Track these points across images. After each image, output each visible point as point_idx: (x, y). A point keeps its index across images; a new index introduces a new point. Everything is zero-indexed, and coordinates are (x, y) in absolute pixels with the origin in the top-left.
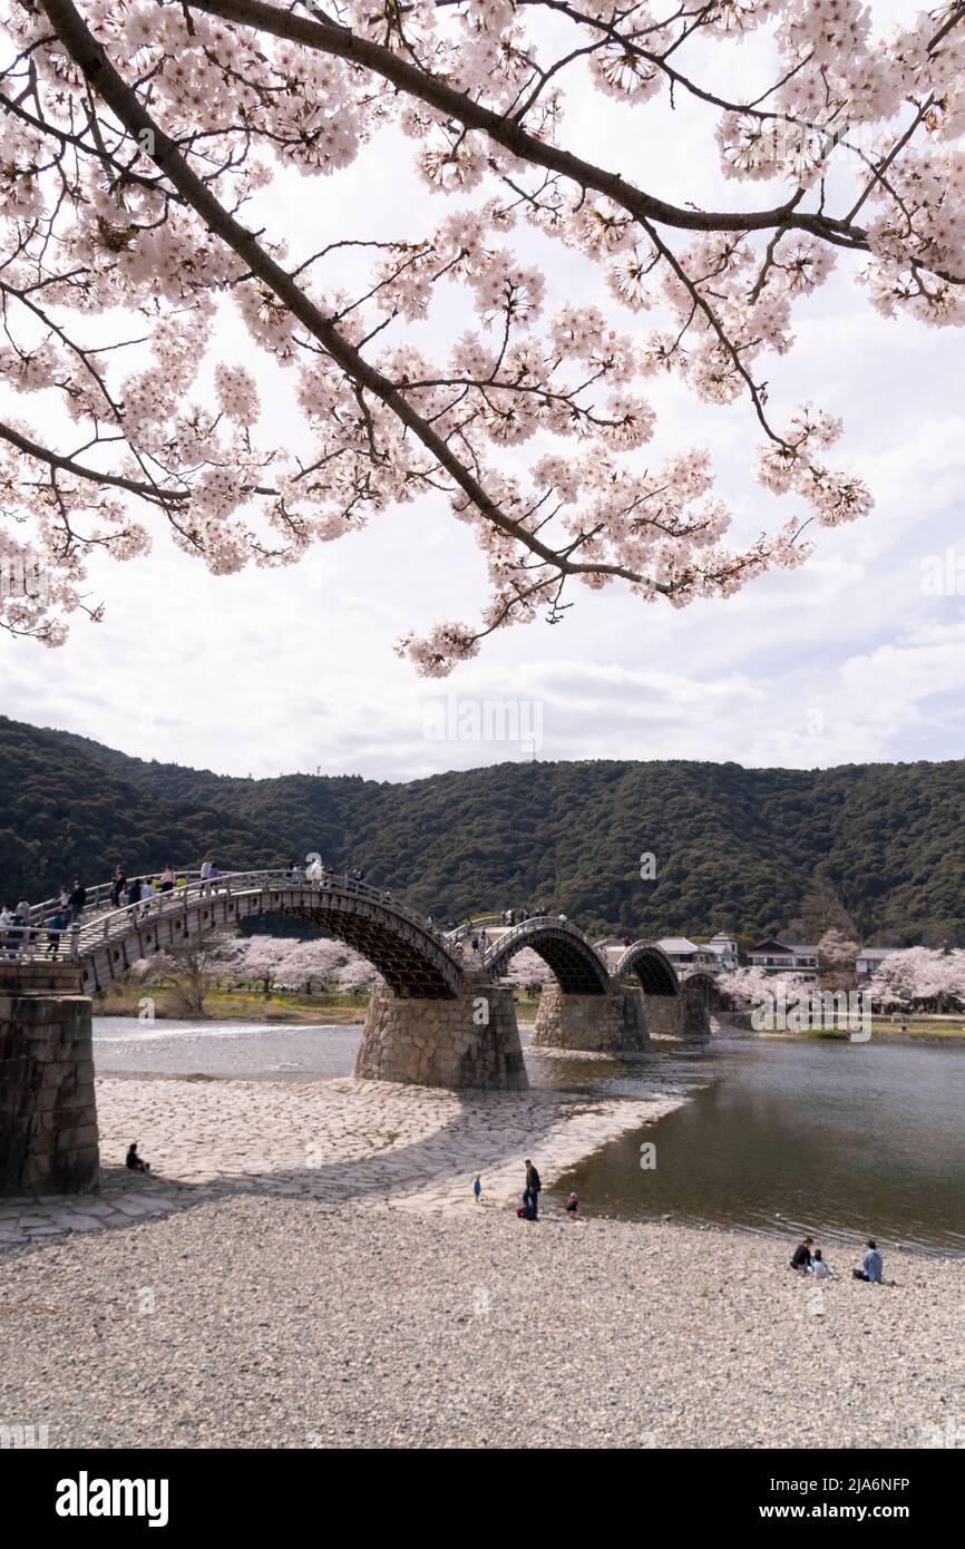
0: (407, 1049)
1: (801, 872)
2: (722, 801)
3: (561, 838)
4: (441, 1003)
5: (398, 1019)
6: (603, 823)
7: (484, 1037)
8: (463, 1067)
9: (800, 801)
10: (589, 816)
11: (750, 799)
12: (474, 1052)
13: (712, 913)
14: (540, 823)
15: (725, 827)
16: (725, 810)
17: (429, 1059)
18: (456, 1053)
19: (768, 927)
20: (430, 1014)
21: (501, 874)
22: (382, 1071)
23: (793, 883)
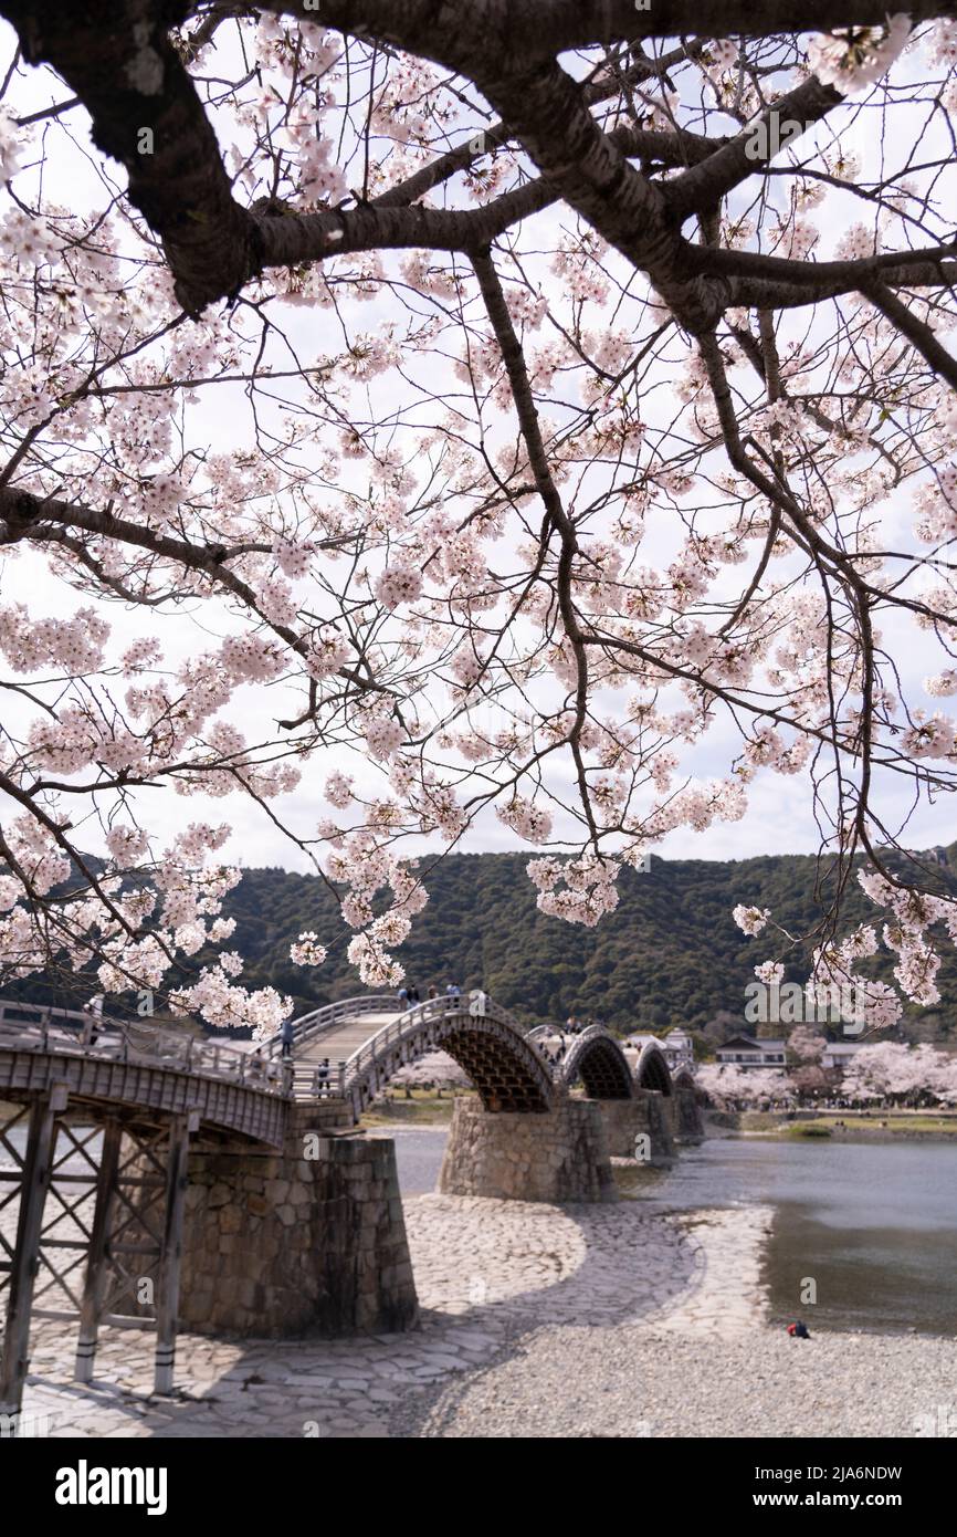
0: (501, 1163)
1: (724, 964)
2: (644, 893)
3: (488, 930)
4: (533, 1116)
5: (490, 1134)
6: (529, 915)
7: (577, 1150)
8: (559, 1181)
9: (719, 892)
10: (514, 908)
11: (672, 890)
12: (569, 1165)
13: (640, 1005)
14: (466, 915)
15: (650, 918)
16: (648, 901)
17: (525, 1174)
18: (551, 1167)
19: (696, 1018)
20: (523, 1128)
21: (428, 968)
22: (476, 1187)
23: (718, 974)
